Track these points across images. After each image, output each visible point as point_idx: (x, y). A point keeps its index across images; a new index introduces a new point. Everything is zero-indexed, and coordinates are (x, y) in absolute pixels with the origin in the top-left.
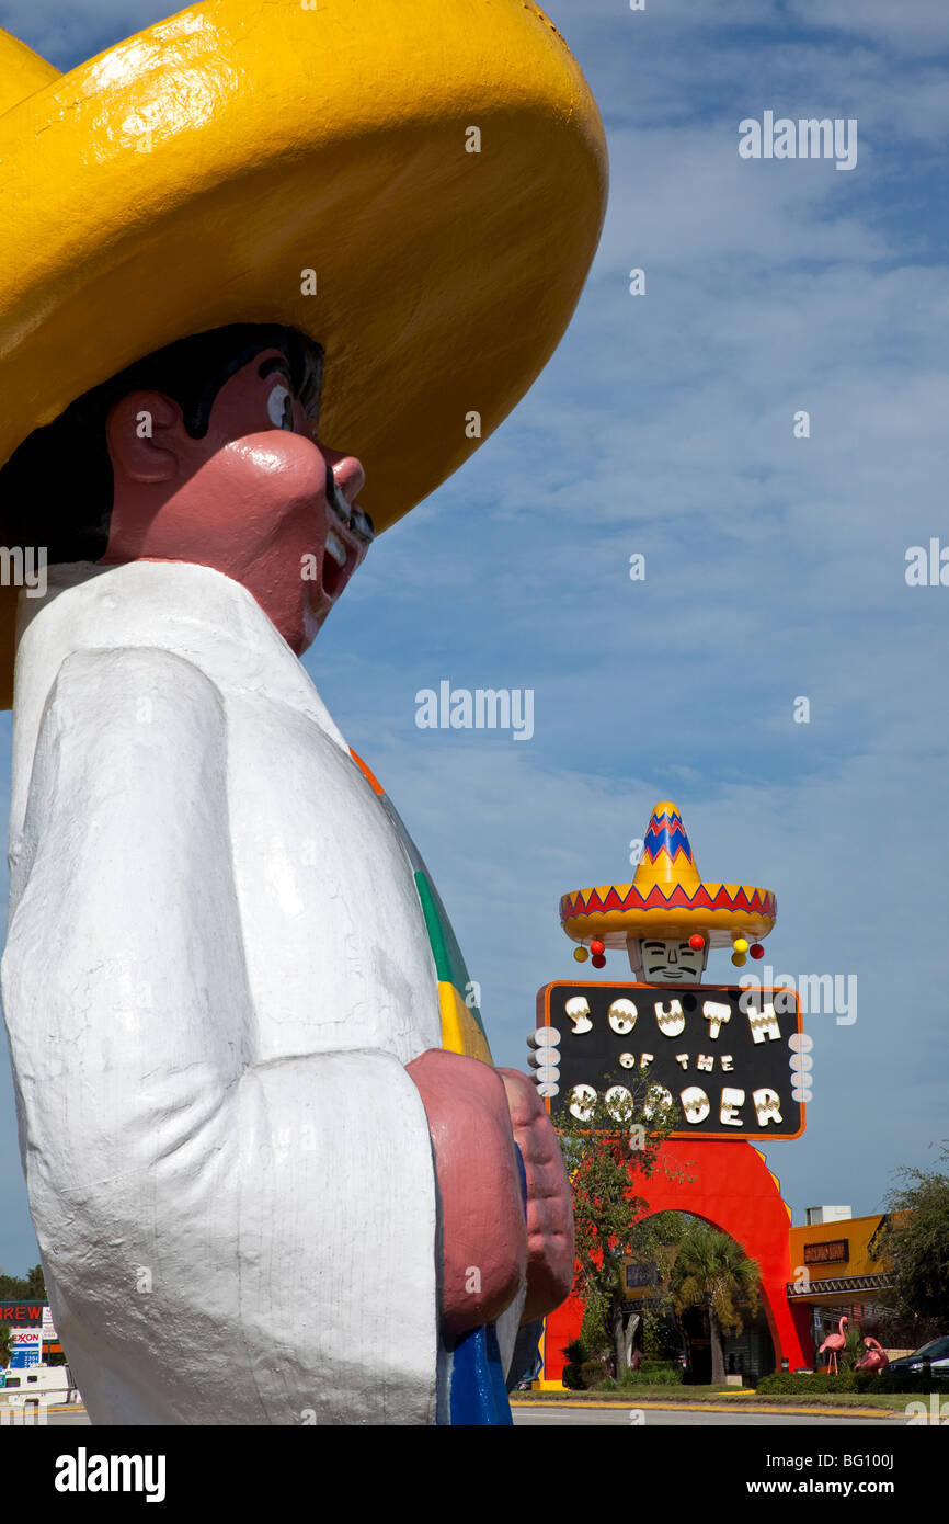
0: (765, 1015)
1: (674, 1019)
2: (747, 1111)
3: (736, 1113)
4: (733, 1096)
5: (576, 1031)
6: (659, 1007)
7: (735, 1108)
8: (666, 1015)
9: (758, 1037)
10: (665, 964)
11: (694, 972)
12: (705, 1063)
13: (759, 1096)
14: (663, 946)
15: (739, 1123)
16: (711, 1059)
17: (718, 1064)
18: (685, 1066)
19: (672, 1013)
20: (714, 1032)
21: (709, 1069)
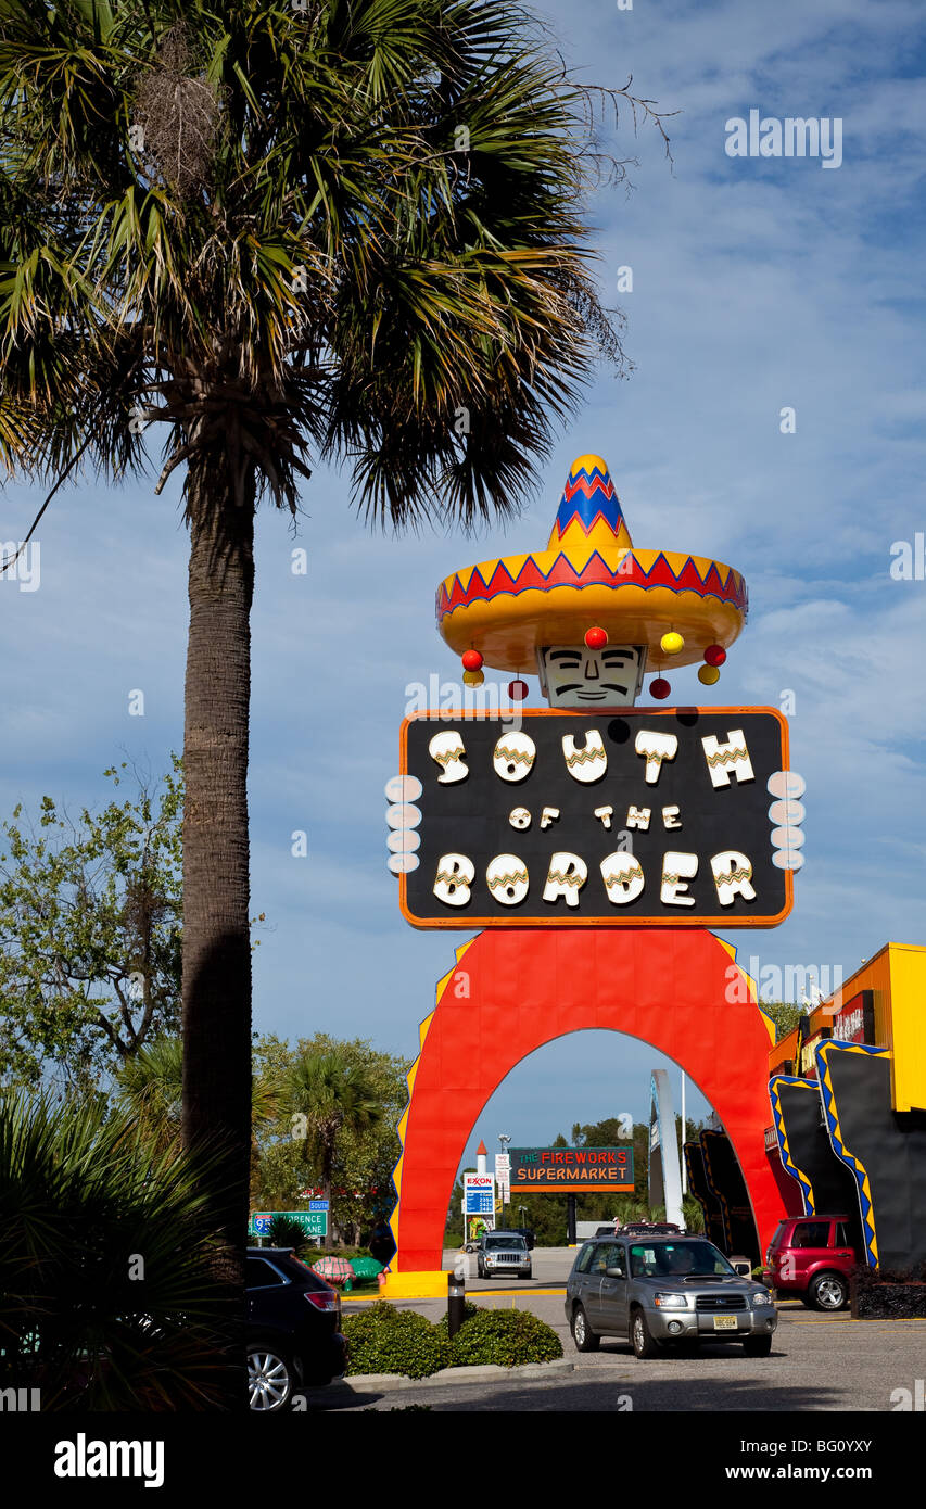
0: (730, 747)
1: (591, 757)
2: (702, 884)
3: (684, 887)
4: (679, 864)
5: (443, 779)
6: (568, 742)
7: (682, 880)
8: (579, 752)
9: (719, 777)
10: (581, 680)
11: (623, 691)
12: (639, 818)
13: (720, 863)
14: (578, 656)
15: (689, 901)
16: (647, 812)
17: (656, 819)
18: (607, 823)
19: (588, 749)
20: (652, 773)
21: (644, 825)
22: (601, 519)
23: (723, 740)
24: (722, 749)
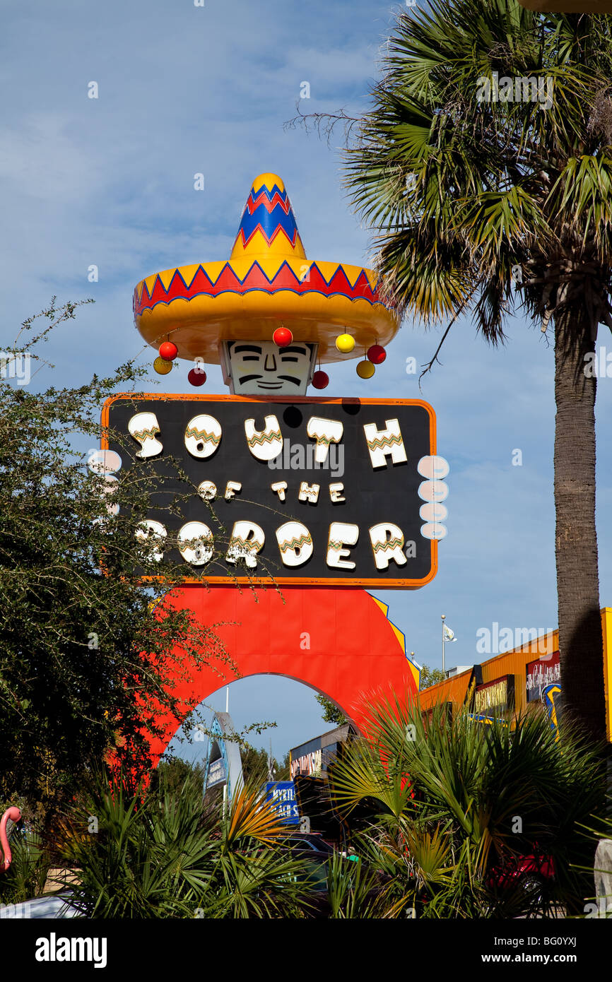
0: (386, 434)
1: (269, 439)
2: (361, 550)
3: (347, 553)
4: (343, 533)
6: (249, 425)
7: (345, 546)
8: (259, 434)
9: (377, 460)
10: (260, 371)
11: (297, 382)
13: (377, 533)
14: (259, 350)
15: (351, 565)
16: (316, 488)
17: (324, 493)
18: (282, 497)
19: (267, 432)
21: (314, 499)
22: (281, 231)
23: (381, 427)
24: (380, 435)
